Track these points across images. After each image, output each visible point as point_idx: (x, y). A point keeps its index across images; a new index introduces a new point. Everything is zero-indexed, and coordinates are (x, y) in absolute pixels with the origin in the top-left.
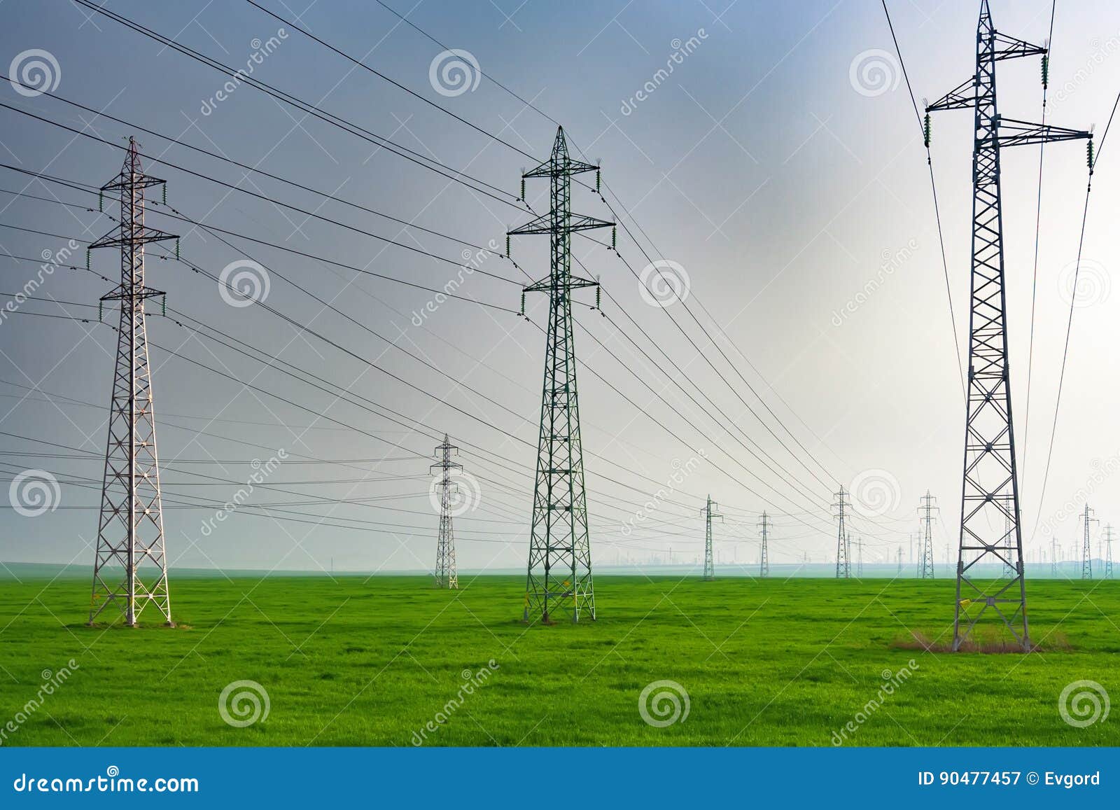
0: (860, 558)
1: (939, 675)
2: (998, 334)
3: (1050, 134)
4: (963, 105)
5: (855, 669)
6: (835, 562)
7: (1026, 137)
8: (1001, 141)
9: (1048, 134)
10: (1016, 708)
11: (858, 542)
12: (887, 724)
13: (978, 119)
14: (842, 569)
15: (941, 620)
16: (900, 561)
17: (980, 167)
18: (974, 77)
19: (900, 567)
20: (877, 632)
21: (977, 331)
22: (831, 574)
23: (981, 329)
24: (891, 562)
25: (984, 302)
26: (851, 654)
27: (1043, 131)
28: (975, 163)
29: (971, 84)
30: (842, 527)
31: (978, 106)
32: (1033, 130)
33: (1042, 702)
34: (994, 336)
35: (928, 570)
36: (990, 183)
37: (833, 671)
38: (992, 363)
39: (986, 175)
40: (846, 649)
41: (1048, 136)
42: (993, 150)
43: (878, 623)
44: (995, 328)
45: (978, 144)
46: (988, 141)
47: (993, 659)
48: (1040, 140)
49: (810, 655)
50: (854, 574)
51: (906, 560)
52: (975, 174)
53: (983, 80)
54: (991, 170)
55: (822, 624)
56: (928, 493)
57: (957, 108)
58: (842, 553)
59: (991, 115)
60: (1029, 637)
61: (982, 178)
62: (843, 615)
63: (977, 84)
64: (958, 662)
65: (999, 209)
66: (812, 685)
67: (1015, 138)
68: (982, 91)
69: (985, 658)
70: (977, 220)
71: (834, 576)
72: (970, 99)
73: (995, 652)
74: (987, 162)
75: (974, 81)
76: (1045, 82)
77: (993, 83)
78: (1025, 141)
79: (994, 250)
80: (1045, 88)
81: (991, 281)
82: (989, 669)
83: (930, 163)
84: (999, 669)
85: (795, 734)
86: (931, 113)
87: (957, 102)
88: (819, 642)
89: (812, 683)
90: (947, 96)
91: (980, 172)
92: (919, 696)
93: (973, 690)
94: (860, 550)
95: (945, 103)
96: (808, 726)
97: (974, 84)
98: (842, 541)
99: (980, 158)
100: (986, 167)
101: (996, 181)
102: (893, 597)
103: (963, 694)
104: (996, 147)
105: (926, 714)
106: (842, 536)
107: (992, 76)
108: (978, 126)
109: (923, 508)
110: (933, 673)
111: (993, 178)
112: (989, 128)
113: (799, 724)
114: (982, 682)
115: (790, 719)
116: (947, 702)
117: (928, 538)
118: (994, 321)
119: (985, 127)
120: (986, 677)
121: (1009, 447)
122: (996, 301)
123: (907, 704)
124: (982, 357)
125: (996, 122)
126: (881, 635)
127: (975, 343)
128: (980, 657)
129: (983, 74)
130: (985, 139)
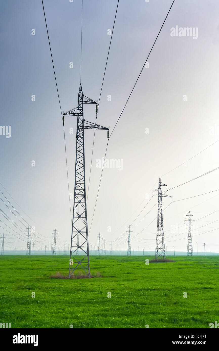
0: (33, 249)
1: (67, 286)
2: (83, 183)
3: (98, 127)
4: (74, 115)
5: (41, 285)
6: (26, 250)
7: (91, 127)
8: (84, 127)
9: (97, 127)
10: (91, 295)
11: (33, 243)
12: (56, 302)
13: (78, 120)
14: (28, 252)
15: (62, 269)
16: (46, 250)
17: (79, 134)
18: (77, 107)
19: (46, 251)
20: (44, 273)
21: (77, 182)
22: (25, 254)
23: (78, 181)
24: (43, 250)
25: (79, 174)
26: (38, 280)
27: (96, 126)
28: (77, 132)
29: (76, 109)
30: (28, 239)
31: (78, 116)
32: (93, 125)
33: (98, 293)
34: (82, 184)
35: (55, 253)
36: (81, 139)
37: (35, 286)
38: (81, 192)
39: (80, 136)
40: (36, 279)
41: (97, 128)
42: (82, 129)
43: (44, 270)
44: (82, 181)
45: (78, 127)
46: (81, 126)
47: (81, 280)
48: (95, 128)
49: (26, 281)
50: (32, 254)
51: (47, 250)
52: (77, 136)
53: (80, 108)
54: (82, 135)
55: (26, 270)
56: (55, 229)
57: (72, 115)
58: (28, 247)
59: (82, 119)
60: (90, 273)
61: (79, 137)
62: (32, 267)
63: (78, 109)
64: (71, 282)
65: (84, 147)
66: (29, 291)
67: (88, 127)
68: (79, 112)
69: (78, 280)
70: (77, 149)
71: (26, 255)
72: (76, 113)
73: (81, 278)
74: (80, 133)
75: (77, 108)
76: (97, 112)
77: (82, 110)
78: (91, 128)
79: (82, 158)
80: (97, 114)
81: (81, 167)
82: (81, 284)
83: (64, 130)
84: (83, 283)
85: (28, 307)
86: (65, 116)
87: (72, 114)
88: (27, 277)
89: (29, 290)
90: (70, 111)
91: (78, 135)
92: (63, 293)
93: (78, 290)
94: (34, 246)
95: (69, 113)
96: (32, 304)
97: (77, 109)
98: (28, 243)
99: (79, 131)
100: (80, 134)
101: (83, 138)
102: (46, 261)
103: (76, 291)
104: (83, 128)
105: (67, 298)
106: (28, 242)
107: (82, 108)
108: (78, 122)
109: (53, 233)
110: (65, 285)
111: (82, 137)
112: (81, 123)
113: (29, 304)
114: (80, 288)
115: (26, 303)
116: (72, 294)
117: (55, 243)
118: (82, 179)
119: (80, 122)
120: (81, 286)
121: (85, 217)
122: (82, 174)
123: (60, 296)
124: (78, 190)
125: (83, 121)
126: (46, 274)
127: (76, 186)
128: (76, 280)
129: (80, 107)
130: (80, 126)
